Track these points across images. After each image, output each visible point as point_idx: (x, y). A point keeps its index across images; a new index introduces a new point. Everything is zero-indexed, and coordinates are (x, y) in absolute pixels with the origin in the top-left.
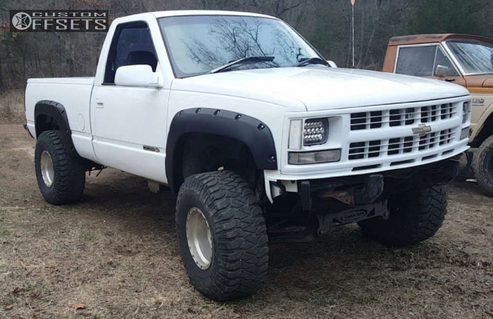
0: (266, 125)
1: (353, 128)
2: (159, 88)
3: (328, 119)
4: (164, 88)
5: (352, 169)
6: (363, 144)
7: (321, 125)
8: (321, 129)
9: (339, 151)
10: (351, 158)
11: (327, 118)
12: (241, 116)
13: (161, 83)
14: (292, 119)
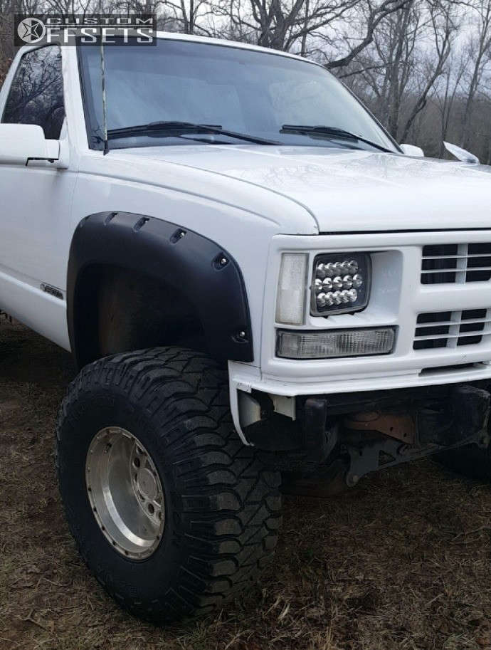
0: (232, 259)
1: (426, 280)
2: (62, 169)
3: (372, 255)
4: (69, 169)
5: (420, 371)
6: (446, 316)
7: (354, 269)
8: (355, 278)
9: (391, 330)
10: (418, 346)
11: (368, 253)
12: (185, 233)
13: (64, 160)
14: (285, 253)
